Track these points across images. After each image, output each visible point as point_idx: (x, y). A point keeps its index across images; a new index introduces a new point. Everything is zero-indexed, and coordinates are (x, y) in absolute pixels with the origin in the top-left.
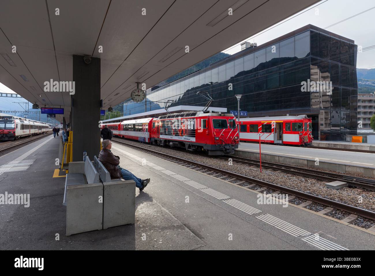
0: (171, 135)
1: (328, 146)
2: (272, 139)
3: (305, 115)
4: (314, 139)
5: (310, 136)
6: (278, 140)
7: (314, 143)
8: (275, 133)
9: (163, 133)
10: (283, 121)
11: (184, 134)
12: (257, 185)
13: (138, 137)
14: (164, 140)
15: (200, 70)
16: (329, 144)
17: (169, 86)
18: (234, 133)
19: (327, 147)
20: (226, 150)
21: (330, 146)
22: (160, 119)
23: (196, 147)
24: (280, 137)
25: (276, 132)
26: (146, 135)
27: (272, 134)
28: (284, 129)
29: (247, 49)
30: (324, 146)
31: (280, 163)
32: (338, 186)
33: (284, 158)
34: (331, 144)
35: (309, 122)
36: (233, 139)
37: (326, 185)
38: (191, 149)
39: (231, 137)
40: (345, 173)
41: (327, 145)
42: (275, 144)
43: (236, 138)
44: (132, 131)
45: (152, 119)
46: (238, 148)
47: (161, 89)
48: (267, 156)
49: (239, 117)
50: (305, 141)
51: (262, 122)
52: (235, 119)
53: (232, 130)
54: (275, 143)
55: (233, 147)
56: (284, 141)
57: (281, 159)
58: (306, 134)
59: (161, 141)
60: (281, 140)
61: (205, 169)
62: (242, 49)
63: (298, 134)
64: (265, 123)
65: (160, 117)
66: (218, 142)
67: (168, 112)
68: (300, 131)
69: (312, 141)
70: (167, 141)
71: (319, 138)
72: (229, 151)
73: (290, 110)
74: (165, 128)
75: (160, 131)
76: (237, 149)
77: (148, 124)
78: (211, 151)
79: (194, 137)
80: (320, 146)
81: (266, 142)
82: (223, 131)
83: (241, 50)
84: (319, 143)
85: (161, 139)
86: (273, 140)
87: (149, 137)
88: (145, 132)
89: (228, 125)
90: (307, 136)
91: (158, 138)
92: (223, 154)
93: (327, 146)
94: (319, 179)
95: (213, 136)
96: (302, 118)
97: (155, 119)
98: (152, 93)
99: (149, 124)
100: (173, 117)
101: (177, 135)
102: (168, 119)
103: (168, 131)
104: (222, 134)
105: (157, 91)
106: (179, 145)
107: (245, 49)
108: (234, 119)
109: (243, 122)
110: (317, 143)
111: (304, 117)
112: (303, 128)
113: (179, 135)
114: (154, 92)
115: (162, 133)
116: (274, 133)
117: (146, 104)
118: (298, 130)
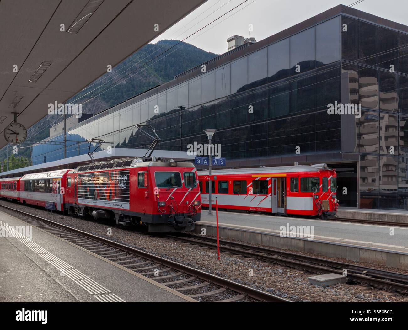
0: (94, 198)
1: (370, 217)
2: (269, 206)
3: (323, 164)
4: (340, 206)
5: (334, 199)
6: (278, 207)
7: (340, 212)
8: (273, 195)
9: (83, 195)
10: (287, 175)
11: (113, 196)
12: (197, 278)
13: (45, 202)
14: (84, 207)
15: (159, 85)
16: (370, 214)
17: (107, 113)
18: (193, 194)
19: (367, 220)
20: (177, 222)
21: (373, 217)
22: (79, 170)
23: (131, 219)
24: (282, 203)
25: (275, 194)
26: (56, 199)
27: (269, 197)
28: (288, 189)
29: (238, 48)
30: (362, 218)
31: (263, 246)
32: (327, 281)
33: (270, 236)
34: (374, 214)
35: (331, 176)
36: (191, 205)
37: (309, 279)
38: (123, 222)
39: (188, 202)
40: (358, 261)
41: (368, 216)
42: (274, 214)
43: (196, 203)
44: (43, 192)
45: (68, 171)
46: (200, 220)
47: (94, 119)
48: (244, 234)
49: (210, 168)
50: (323, 209)
51: (253, 176)
52: (196, 172)
53: (189, 190)
54: (273, 212)
55: (190, 219)
56: (288, 208)
57: (265, 239)
58: (325, 197)
59: (79, 209)
60: (284, 207)
61: (130, 254)
62: (229, 48)
63: (311, 196)
64: (257, 178)
65: (79, 167)
66: (163, 211)
67: (93, 159)
68: (315, 191)
69: (336, 209)
70: (89, 209)
71: (357, 203)
72: (183, 225)
73: (307, 156)
74: (86, 187)
75: (79, 192)
76: (197, 222)
77: (60, 180)
78: (152, 225)
79: (128, 201)
80: (357, 217)
81: (259, 210)
82: (174, 191)
83: (227, 51)
84: (355, 213)
85: (80, 206)
86: (271, 207)
87: (62, 203)
88: (56, 193)
89: (183, 181)
90: (327, 200)
91: (75, 203)
92: (173, 231)
93: (367, 218)
94: (308, 272)
95: (156, 200)
96: (319, 169)
97: (72, 171)
98: (79, 126)
99: (62, 179)
100: (98, 167)
101: (103, 198)
102: (91, 171)
103: (90, 192)
104: (170, 197)
105: (88, 122)
106: (106, 215)
107: (235, 48)
108: (194, 171)
109: (218, 176)
110: (350, 212)
111: (321, 167)
112: (319, 185)
113: (105, 199)
114: (83, 124)
115: (81, 195)
116: (271, 195)
117: (65, 146)
118: (312, 190)
